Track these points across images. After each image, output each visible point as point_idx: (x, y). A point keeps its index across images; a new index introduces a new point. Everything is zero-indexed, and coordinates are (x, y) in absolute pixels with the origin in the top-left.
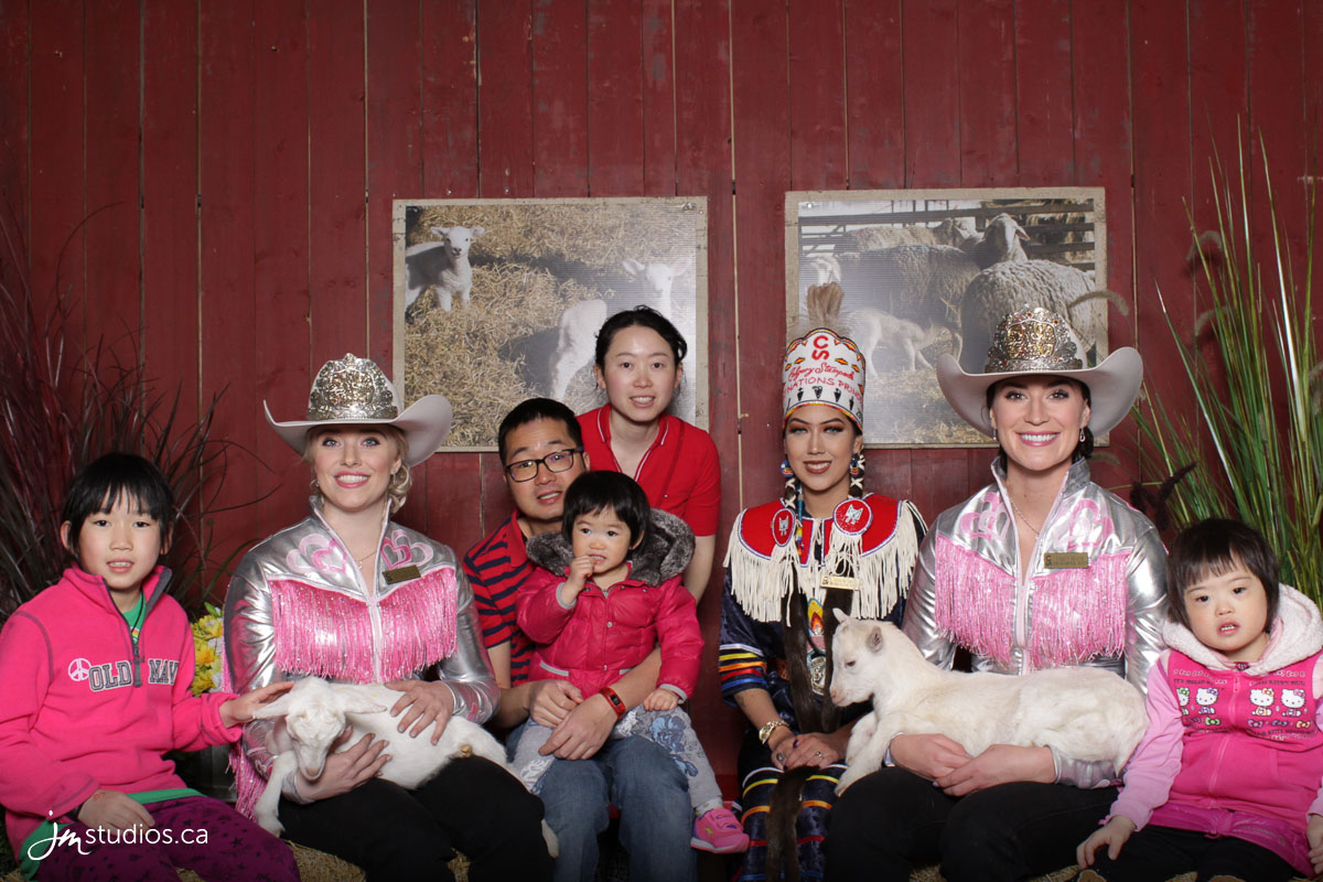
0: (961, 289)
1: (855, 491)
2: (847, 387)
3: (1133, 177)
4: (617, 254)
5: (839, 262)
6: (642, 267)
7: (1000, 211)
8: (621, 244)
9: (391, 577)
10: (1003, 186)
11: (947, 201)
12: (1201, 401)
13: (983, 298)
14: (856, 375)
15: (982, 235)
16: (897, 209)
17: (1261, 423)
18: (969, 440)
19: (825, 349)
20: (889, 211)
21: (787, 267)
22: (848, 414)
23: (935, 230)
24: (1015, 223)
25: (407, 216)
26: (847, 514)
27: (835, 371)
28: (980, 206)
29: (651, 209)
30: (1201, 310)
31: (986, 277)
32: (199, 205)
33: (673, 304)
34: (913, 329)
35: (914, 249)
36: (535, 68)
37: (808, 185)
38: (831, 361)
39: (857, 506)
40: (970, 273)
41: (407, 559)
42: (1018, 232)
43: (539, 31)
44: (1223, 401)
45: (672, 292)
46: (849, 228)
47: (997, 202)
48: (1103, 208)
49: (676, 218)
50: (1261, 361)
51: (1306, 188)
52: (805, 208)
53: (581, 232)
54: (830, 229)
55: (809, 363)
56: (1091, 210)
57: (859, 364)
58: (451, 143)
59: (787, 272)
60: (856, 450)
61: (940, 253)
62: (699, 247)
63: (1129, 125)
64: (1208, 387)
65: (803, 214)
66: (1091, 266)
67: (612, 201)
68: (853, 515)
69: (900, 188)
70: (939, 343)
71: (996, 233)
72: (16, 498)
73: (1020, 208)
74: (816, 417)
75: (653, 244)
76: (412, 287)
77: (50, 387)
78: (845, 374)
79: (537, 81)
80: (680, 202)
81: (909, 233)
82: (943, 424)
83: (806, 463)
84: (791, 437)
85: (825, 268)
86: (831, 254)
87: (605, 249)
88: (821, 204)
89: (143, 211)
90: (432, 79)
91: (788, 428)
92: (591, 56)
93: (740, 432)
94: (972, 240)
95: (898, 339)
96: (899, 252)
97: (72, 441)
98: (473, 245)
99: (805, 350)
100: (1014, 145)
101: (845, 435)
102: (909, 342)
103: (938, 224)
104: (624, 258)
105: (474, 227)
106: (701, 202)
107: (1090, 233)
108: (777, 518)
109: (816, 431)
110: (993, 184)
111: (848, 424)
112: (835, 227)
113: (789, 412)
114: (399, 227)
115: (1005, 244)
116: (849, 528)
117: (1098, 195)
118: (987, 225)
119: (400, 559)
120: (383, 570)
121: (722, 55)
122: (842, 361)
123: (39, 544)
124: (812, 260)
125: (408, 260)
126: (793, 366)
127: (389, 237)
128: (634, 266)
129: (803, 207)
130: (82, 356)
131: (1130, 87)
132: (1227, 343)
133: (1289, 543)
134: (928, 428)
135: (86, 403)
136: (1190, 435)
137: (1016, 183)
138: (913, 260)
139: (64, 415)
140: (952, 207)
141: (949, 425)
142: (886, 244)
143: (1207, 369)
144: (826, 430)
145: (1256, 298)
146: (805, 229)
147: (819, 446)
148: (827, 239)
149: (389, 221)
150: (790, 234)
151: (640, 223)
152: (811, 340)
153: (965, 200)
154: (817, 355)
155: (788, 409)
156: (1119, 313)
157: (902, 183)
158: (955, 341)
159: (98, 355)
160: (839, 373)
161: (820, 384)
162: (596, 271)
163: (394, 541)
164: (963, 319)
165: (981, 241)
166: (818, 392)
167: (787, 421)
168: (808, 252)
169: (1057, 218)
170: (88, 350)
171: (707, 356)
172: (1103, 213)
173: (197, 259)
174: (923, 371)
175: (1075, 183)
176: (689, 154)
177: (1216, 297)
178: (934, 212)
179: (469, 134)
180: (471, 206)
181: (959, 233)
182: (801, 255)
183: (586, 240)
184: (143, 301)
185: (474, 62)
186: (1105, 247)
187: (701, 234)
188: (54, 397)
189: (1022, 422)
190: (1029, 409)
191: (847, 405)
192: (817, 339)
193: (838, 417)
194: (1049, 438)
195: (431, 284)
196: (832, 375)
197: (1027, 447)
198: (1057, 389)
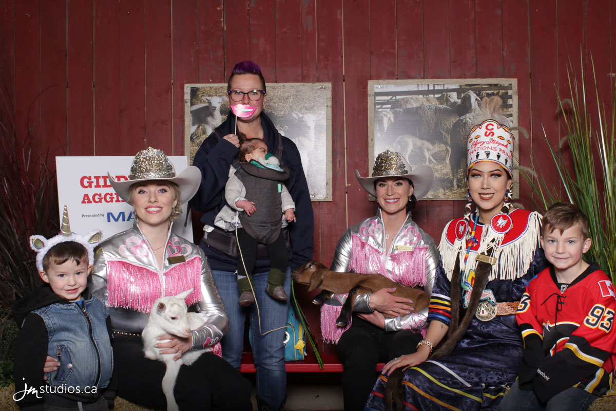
0: (450, 126)
1: (505, 210)
2: (504, 152)
3: (530, 74)
4: (289, 109)
5: (393, 113)
6: (301, 116)
7: (469, 90)
8: (291, 104)
9: (171, 261)
10: (469, 78)
11: (444, 85)
12: (562, 178)
13: (461, 130)
14: (509, 146)
15: (460, 100)
16: (420, 89)
17: (591, 188)
18: (454, 196)
19: (492, 131)
20: (416, 89)
21: (369, 115)
22: (504, 167)
23: (438, 99)
24: (475, 95)
25: (191, 91)
26: (498, 222)
27: (497, 143)
28: (459, 87)
29: (306, 88)
30: (562, 136)
31: (462, 121)
32: (94, 86)
33: (315, 133)
34: (427, 144)
35: (428, 107)
36: (251, 22)
37: (379, 77)
38: (495, 138)
39: (505, 218)
40: (454, 119)
41: (179, 252)
42: (476, 99)
43: (253, 5)
44: (573, 179)
45: (315, 127)
46: (398, 97)
47: (467, 85)
48: (517, 88)
49: (317, 93)
50: (591, 159)
51: (611, 78)
52: (377, 88)
53: (272, 99)
54: (388, 98)
55: (483, 138)
56: (511, 89)
57: (511, 140)
58: (212, 58)
59: (369, 118)
60: (508, 188)
61: (440, 109)
62: (327, 106)
63: (528, 50)
64: (566, 171)
65: (376, 91)
66: (511, 115)
67: (287, 85)
68: (501, 222)
69: (422, 78)
70: (440, 151)
71: (467, 99)
72: (9, 224)
73: (477, 88)
74: (486, 168)
75: (306, 105)
76: (193, 125)
77: (24, 172)
78: (503, 145)
79: (252, 29)
80: (319, 85)
81: (426, 100)
82: (441, 189)
83: (480, 194)
84: (471, 179)
85: (387, 116)
86: (389, 109)
87: (284, 107)
88: (385, 86)
89: (67, 89)
90: (202, 27)
91: (470, 174)
92: (277, 16)
93: (347, 193)
94: (455, 103)
95: (421, 149)
96: (421, 109)
97: (35, 197)
98: (222, 105)
99: (481, 131)
100: (475, 59)
101: (503, 179)
102: (426, 151)
103: (439, 95)
104: (292, 111)
105: (222, 97)
106: (329, 85)
107: (510, 100)
108: (459, 225)
109: (486, 176)
110: (465, 77)
111: (504, 173)
112: (391, 97)
113: (471, 166)
114: (187, 97)
115: (470, 105)
116: (498, 229)
117: (514, 82)
118: (462, 96)
119: (176, 252)
120: (167, 257)
121: (338, 16)
122: (501, 138)
123: (20, 245)
124: (380, 112)
125: (192, 112)
126: (474, 140)
127: (183, 101)
128: (297, 115)
129: (376, 88)
130: (39, 157)
131: (529, 31)
132: (575, 150)
133: (604, 244)
134: (435, 191)
135: (41, 179)
136: (557, 195)
137: (476, 77)
138: (428, 112)
139: (31, 184)
140: (446, 88)
141: (444, 190)
142: (415, 105)
143: (565, 164)
144: (492, 175)
145: (589, 130)
146: (377, 98)
147: (488, 184)
148: (388, 102)
149: (183, 94)
150: (370, 100)
151: (300, 95)
152: (484, 126)
153: (452, 84)
154: (487, 134)
155: (470, 164)
156: (525, 137)
157: (422, 76)
158: (447, 150)
159: (47, 157)
160: (500, 144)
161: (489, 150)
162: (279, 117)
163: (173, 243)
164: (451, 140)
165: (459, 103)
166: (488, 154)
167: (469, 170)
168: (378, 109)
169: (495, 93)
170: (42, 154)
171: (331, 157)
172: (517, 90)
173: (93, 112)
174: (432, 164)
175: (504, 77)
176: (323, 62)
177: (569, 130)
178: (438, 90)
179: (220, 53)
180: (221, 87)
181: (449, 100)
182: (375, 110)
183: (274, 103)
184: (68, 132)
185: (222, 19)
186: (517, 106)
187: (328, 100)
188: (27, 176)
189: (385, 195)
190: (388, 190)
191: (504, 162)
192: (488, 125)
193: (499, 168)
194: (395, 200)
195: (203, 123)
196: (495, 145)
197: (388, 204)
198: (398, 182)
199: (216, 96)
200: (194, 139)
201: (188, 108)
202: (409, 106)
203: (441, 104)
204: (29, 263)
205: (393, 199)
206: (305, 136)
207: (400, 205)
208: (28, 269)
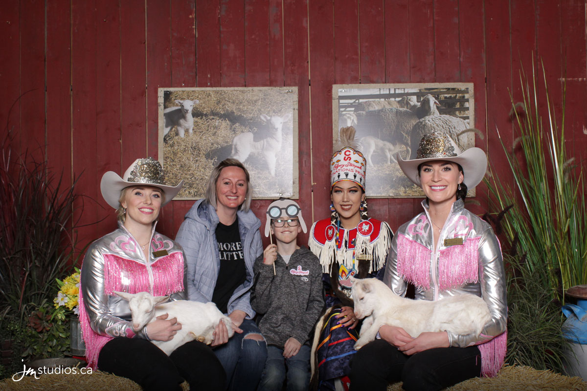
0: (410, 128)
2: (359, 173)
3: (486, 79)
4: (258, 112)
5: (356, 116)
6: (269, 118)
7: (428, 93)
8: (259, 107)
10: (428, 82)
11: (404, 89)
12: (515, 177)
13: (420, 132)
14: (362, 167)
15: (419, 104)
16: (382, 92)
17: (542, 187)
18: (414, 195)
19: (349, 156)
20: (378, 93)
21: (333, 118)
22: (359, 184)
23: (399, 102)
24: (434, 99)
25: (164, 95)
26: (363, 228)
27: (354, 166)
28: (418, 91)
29: (273, 92)
30: (516, 137)
31: (421, 123)
32: (72, 90)
34: (389, 145)
35: (389, 110)
36: (221, 29)
37: (342, 82)
38: (352, 162)
39: (367, 223)
40: (414, 121)
41: (162, 247)
42: (435, 103)
43: (223, 13)
44: (525, 178)
45: (283, 129)
46: (361, 101)
47: (426, 89)
48: (473, 92)
49: (284, 96)
50: (542, 159)
51: (562, 83)
52: (341, 92)
53: (242, 102)
54: (352, 101)
55: (343, 162)
56: (468, 93)
57: (364, 163)
58: (184, 63)
59: (333, 120)
60: (363, 200)
61: (401, 112)
62: (294, 109)
63: (484, 56)
65: (340, 94)
66: (468, 118)
67: (256, 89)
68: (366, 228)
69: (383, 83)
71: (426, 103)
73: (436, 92)
74: (346, 186)
75: (274, 108)
76: (167, 126)
77: (4, 172)
78: (358, 167)
79: (222, 36)
80: (286, 89)
81: (387, 103)
82: (402, 187)
83: (341, 205)
84: (334, 194)
85: (350, 118)
86: (353, 112)
87: (252, 110)
88: (348, 90)
89: (46, 93)
90: (175, 34)
91: (333, 190)
92: (246, 24)
93: (312, 191)
94: (415, 106)
95: (382, 150)
96: (383, 111)
97: (14, 195)
98: (193, 108)
99: (341, 157)
100: (434, 64)
101: (358, 193)
102: (387, 151)
103: (400, 99)
105: (194, 100)
106: (295, 89)
107: (467, 103)
108: (327, 229)
109: (346, 192)
110: (424, 82)
112: (354, 100)
113: (334, 184)
114: (161, 100)
115: (429, 107)
116: (364, 233)
117: (471, 86)
118: (422, 99)
119: (159, 247)
120: (152, 251)
121: (304, 24)
122: (357, 162)
124: (344, 115)
125: (165, 115)
126: (336, 163)
127: (157, 105)
128: (265, 117)
129: (341, 91)
130: (19, 157)
131: (484, 39)
132: (527, 151)
133: (554, 240)
134: (396, 189)
135: (21, 178)
136: (511, 193)
137: (434, 81)
138: (389, 115)
139: (11, 184)
140: (406, 92)
141: (405, 188)
142: (377, 108)
143: (518, 163)
144: (350, 191)
145: (540, 131)
146: (341, 101)
147: (347, 198)
148: (351, 106)
149: (157, 97)
150: (335, 103)
151: (268, 98)
152: (343, 152)
153: (412, 88)
154: (346, 159)
155: (333, 182)
156: (480, 138)
157: (384, 81)
158: (408, 151)
159: (26, 157)
160: (356, 166)
161: (348, 171)
162: (248, 120)
163: (156, 239)
164: (411, 141)
165: (419, 106)
166: (347, 175)
167: (333, 187)
168: (342, 111)
169: (453, 96)
170: (22, 154)
171: (298, 157)
172: (473, 94)
173: (70, 114)
174: (393, 164)
175: (461, 81)
176: (290, 68)
177: (522, 131)
178: (398, 94)
179: (192, 59)
180: (193, 91)
181: (409, 103)
182: (339, 112)
183: (244, 106)
184: (46, 133)
185: (194, 27)
186: (474, 109)
187: (295, 103)
188: (7, 176)
189: (431, 181)
190: (434, 175)
191: (359, 181)
192: (346, 152)
193: (355, 186)
194: (442, 188)
195: (175, 125)
196: (352, 168)
197: (434, 192)
198: (445, 166)
199: (189, 99)
200: (167, 141)
201: (161, 111)
202: (371, 109)
203: (402, 107)
204: (8, 258)
205: (440, 186)
206: (272, 137)
207: (447, 193)
208: (8, 264)
